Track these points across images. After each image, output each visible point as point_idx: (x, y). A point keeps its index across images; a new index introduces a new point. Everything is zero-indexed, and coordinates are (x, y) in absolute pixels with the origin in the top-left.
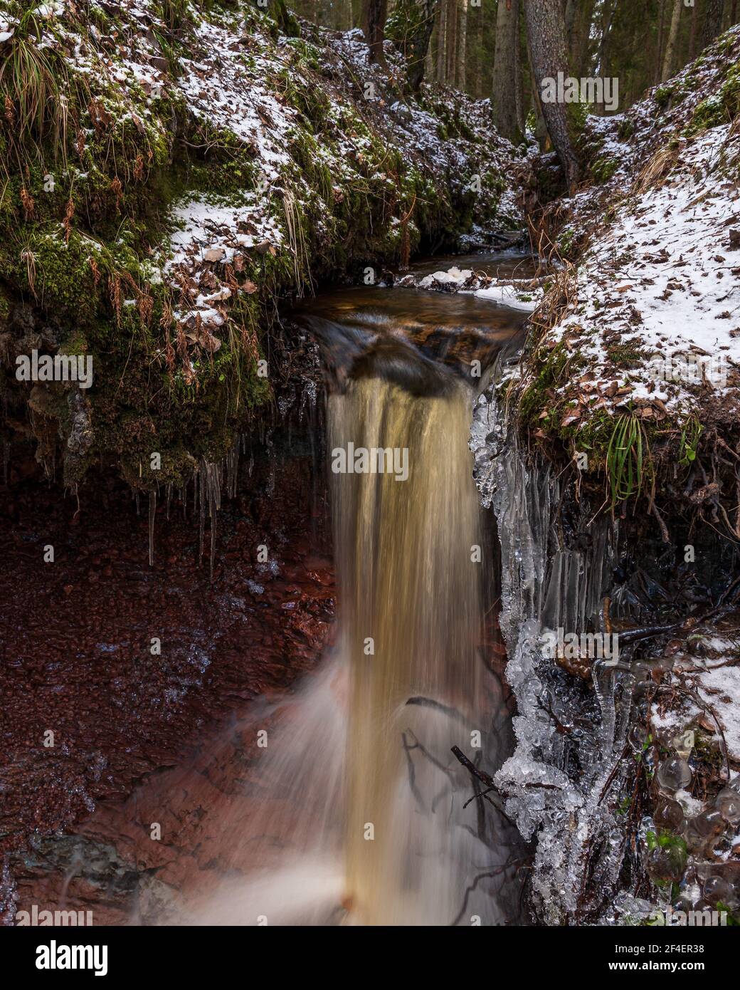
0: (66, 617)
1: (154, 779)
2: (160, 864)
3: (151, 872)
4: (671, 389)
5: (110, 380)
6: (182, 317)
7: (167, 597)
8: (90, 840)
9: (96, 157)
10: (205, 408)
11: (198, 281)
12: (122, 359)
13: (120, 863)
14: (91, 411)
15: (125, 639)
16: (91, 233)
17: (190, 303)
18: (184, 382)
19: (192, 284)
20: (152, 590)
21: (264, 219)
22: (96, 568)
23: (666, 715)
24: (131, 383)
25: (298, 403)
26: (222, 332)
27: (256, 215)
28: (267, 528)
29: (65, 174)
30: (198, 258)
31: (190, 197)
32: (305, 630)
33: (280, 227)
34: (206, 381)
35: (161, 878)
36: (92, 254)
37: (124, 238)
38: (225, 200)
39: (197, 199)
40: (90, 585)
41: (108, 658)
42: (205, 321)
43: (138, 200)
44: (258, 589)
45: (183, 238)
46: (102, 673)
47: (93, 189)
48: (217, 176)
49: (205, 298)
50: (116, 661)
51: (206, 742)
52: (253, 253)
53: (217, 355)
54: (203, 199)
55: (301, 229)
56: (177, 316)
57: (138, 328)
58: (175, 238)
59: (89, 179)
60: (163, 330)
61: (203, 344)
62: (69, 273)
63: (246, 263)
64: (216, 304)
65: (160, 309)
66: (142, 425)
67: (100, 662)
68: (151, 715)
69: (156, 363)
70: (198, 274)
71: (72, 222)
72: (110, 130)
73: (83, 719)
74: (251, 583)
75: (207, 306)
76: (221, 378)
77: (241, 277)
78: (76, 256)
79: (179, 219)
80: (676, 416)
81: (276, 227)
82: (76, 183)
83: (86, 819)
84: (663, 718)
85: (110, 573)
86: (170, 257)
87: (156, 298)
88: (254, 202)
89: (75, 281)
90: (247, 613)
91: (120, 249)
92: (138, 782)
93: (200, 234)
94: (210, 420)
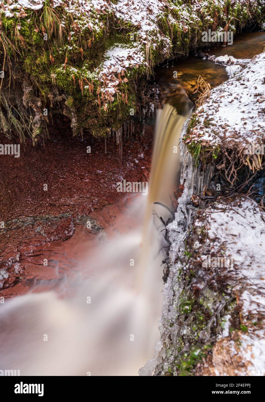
0: (90, 162)
1: (108, 206)
2: (105, 227)
3: (103, 228)
4: (215, 137)
5: (83, 109)
6: (104, 90)
7: (115, 160)
8: (92, 218)
9: (75, 41)
10: (111, 117)
11: (110, 78)
12: (85, 103)
13: (97, 225)
14: (77, 118)
15: (104, 170)
16: (74, 66)
17: (106, 86)
18: (104, 110)
19: (107, 80)
20: (111, 158)
21: (139, 53)
22: (98, 150)
23: (200, 223)
24: (89, 110)
25: (148, 111)
26: (115, 95)
27: (136, 52)
28: (142, 144)
29: (65, 48)
30: (111, 71)
31: (115, 46)
32: (146, 175)
33: (144, 55)
34: (110, 110)
35: (105, 231)
36: (73, 73)
37: (85, 67)
38: (127, 46)
39: (117, 46)
40: (96, 154)
41: (99, 174)
42: (110, 92)
43: (90, 54)
44: (137, 162)
45: (108, 63)
46: (98, 178)
47: (74, 52)
48: (125, 38)
49: (111, 84)
50: (101, 175)
51: (120, 199)
52: (128, 69)
53: (113, 102)
54: (120, 46)
55: (151, 55)
56: (102, 90)
57: (89, 94)
58: (105, 63)
59: (72, 49)
60: (97, 95)
61: (109, 99)
62: (66, 80)
63: (125, 72)
64: (114, 86)
65: (96, 88)
66: (93, 121)
67: (97, 175)
68: (109, 190)
69: (95, 104)
70: (110, 76)
71: (67, 64)
72: (79, 32)
73: (93, 189)
74: (136, 159)
75: (111, 87)
76: (114, 109)
77: (123, 77)
78: (68, 75)
79: (108, 56)
80: (213, 145)
81: (142, 56)
82: (68, 51)
83: (91, 213)
84: (198, 223)
85: (101, 152)
86: (102, 71)
87: (95, 85)
88: (136, 47)
89: (68, 82)
90: (134, 168)
91: (84, 70)
92: (104, 206)
93: (113, 62)
94: (112, 120)
